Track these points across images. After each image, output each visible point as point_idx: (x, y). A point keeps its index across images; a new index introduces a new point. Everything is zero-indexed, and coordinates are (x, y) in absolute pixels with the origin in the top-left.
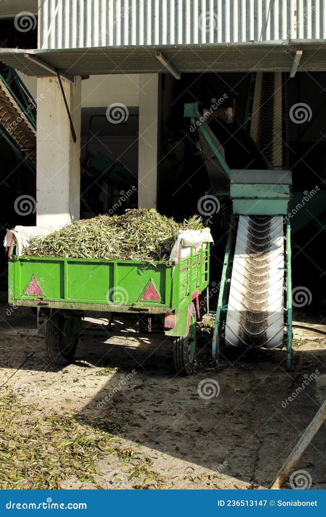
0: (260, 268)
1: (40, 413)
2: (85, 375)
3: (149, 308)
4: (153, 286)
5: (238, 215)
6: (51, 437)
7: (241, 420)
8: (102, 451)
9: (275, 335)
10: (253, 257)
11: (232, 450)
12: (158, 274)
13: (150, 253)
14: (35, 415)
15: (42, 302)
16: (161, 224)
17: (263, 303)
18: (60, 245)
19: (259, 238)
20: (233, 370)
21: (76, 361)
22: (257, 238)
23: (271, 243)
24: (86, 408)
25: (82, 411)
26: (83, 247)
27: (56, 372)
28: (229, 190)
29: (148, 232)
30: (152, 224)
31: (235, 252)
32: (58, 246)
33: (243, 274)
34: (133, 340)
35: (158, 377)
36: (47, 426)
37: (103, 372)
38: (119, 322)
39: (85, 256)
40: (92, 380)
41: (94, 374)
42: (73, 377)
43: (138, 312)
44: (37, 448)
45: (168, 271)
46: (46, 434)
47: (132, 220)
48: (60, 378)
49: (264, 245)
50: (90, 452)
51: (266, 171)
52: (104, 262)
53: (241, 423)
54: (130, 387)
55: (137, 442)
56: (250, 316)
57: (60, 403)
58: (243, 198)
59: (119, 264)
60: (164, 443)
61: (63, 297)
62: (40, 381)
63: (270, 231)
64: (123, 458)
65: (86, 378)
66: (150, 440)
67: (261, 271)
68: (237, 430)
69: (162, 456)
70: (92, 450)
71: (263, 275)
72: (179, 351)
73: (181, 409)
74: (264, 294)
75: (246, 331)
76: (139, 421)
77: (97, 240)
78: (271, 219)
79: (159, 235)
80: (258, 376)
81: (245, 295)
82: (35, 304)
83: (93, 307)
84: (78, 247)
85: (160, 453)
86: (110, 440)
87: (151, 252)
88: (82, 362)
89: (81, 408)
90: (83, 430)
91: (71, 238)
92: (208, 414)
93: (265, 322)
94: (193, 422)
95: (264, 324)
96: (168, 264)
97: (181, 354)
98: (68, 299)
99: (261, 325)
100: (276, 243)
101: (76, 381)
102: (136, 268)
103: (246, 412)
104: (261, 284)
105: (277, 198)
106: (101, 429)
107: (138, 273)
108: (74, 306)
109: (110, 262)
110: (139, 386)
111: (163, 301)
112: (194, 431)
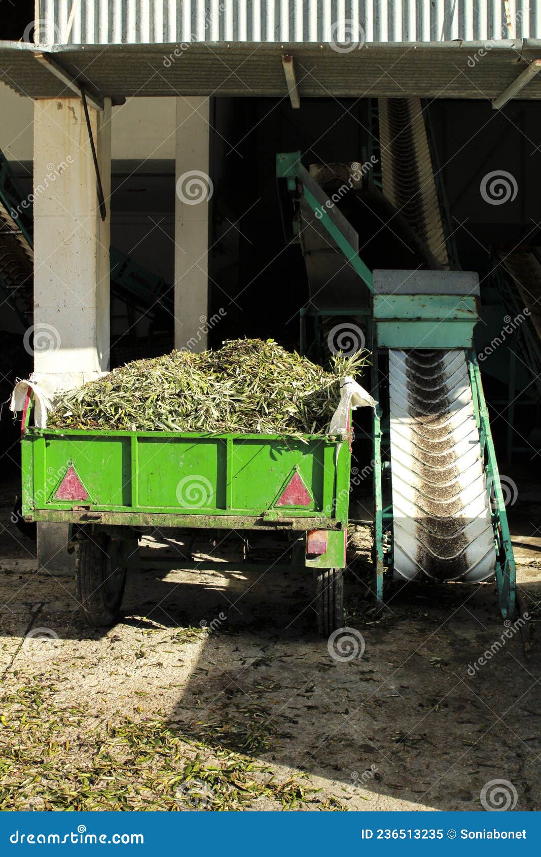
0: (438, 441)
1: (97, 723)
2: (153, 643)
3: (294, 520)
4: (300, 479)
5: (386, 349)
6: (137, 770)
7: (465, 716)
8: (243, 790)
9: (482, 560)
10: (423, 422)
11: (475, 773)
12: (309, 458)
13: (289, 420)
14: (89, 725)
15: (89, 514)
16: (293, 366)
17: (453, 503)
18: (117, 407)
19: (427, 390)
20: (412, 624)
21: (127, 617)
22: (424, 389)
23: (449, 398)
24: (180, 707)
25: (175, 713)
26: (163, 411)
27: (97, 639)
28: (371, 306)
29: (275, 381)
30: (278, 367)
31: (391, 415)
32: (113, 410)
33: (411, 453)
34: (213, 575)
35: (286, 642)
36: (121, 748)
37: (184, 637)
38: (174, 541)
39: (168, 427)
40: (170, 652)
41: (168, 639)
42: (132, 648)
43: (273, 528)
44: (118, 792)
45: (328, 452)
46: (125, 764)
47: (242, 359)
48: (109, 650)
49: (437, 401)
50: (220, 793)
51: (433, 272)
52: (207, 437)
53: (469, 722)
54: (244, 663)
55: (301, 768)
56: (434, 526)
57: (127, 699)
58: (395, 319)
59: (236, 441)
60: (350, 767)
61: (128, 502)
62: (74, 658)
63: (444, 378)
64: (287, 802)
65: (157, 649)
66: (322, 763)
67: (440, 446)
68: (467, 734)
69: (357, 792)
70: (224, 790)
71: (444, 454)
72: (328, 595)
73: (352, 701)
74: (452, 487)
75: (430, 553)
76: (286, 727)
77: (185, 397)
78: (443, 357)
79: (295, 387)
80: (460, 633)
81: (420, 490)
82: (74, 518)
83: (188, 520)
84: (152, 410)
85: (350, 788)
86: (250, 767)
87: (292, 417)
88: (138, 618)
89: (171, 709)
90: (191, 751)
91: (137, 394)
92: (404, 708)
93: (462, 536)
94: (384, 725)
95: (461, 540)
96: (329, 440)
97: (331, 599)
98: (138, 506)
99: (455, 541)
100: (460, 398)
101: (141, 655)
102: (268, 448)
103: (468, 700)
104: (444, 469)
105: (455, 319)
106: (225, 746)
107: (273, 457)
108: (150, 520)
109: (218, 437)
110: (261, 661)
111: (319, 507)
112: (392, 741)
